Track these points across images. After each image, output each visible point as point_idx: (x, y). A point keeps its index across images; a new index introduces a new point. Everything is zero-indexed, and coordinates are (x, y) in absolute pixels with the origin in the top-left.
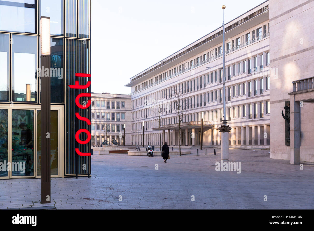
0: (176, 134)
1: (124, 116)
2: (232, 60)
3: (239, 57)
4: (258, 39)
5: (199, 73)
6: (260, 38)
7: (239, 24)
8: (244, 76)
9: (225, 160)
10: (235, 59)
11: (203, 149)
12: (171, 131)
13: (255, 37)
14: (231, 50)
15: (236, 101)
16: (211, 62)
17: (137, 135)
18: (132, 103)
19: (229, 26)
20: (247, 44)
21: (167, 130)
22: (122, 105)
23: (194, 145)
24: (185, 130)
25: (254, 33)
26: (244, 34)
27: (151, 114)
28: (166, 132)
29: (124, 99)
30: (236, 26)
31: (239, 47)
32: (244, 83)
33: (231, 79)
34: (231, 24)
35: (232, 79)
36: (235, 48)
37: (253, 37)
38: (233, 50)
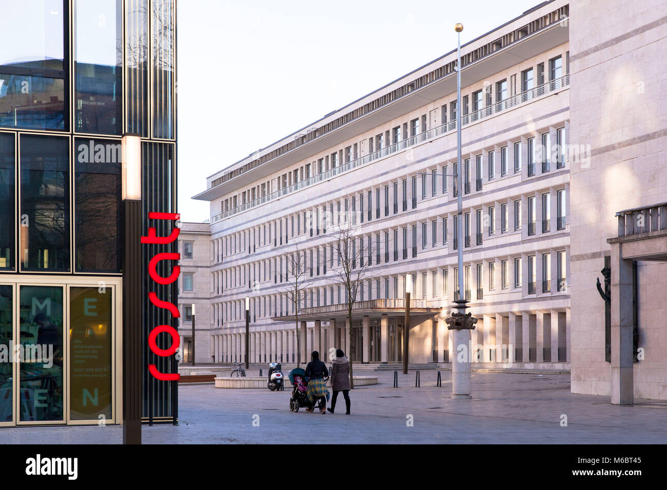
0: (337, 331)
1: (189, 281)
2: (486, 138)
3: (505, 131)
4: (553, 88)
5: (399, 169)
6: (558, 83)
7: (504, 46)
8: (518, 182)
9: (461, 397)
10: (493, 135)
11: (409, 372)
12: (322, 325)
13: (545, 82)
14: (484, 111)
15: (497, 247)
16: (431, 142)
17: (226, 335)
18: (212, 247)
19: (479, 49)
20: (525, 99)
21: (314, 322)
22: (186, 250)
23: (387, 363)
24: (361, 321)
25: (543, 70)
26: (518, 70)
27: (267, 278)
28: (309, 328)
29: (190, 234)
30: (496, 50)
31: (503, 104)
32: (516, 201)
33: (484, 187)
34: (484, 45)
35: (485, 189)
36: (494, 108)
37: (541, 80)
38: (489, 112)
